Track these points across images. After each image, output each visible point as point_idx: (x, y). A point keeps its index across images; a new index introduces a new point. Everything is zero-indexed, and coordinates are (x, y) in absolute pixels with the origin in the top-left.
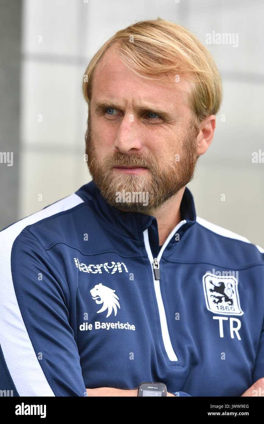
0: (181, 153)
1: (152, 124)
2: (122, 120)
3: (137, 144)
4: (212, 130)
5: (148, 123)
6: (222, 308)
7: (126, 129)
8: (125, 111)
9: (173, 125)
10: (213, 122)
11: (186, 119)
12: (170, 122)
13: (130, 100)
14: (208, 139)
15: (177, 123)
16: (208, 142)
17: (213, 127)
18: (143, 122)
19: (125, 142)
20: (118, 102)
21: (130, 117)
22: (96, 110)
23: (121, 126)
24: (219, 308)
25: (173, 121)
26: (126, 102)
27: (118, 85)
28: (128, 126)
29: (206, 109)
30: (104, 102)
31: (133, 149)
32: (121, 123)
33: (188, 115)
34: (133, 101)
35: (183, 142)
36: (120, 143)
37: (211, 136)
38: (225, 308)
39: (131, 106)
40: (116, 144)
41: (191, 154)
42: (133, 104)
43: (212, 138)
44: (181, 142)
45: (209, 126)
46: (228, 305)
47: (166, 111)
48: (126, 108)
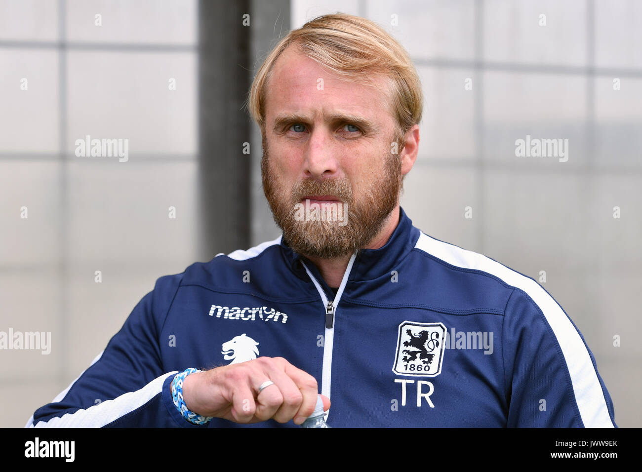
0: (383, 174)
1: (348, 139)
2: (311, 136)
3: (331, 165)
4: (416, 143)
5: (343, 139)
6: (413, 367)
7: (318, 146)
8: (313, 124)
9: (374, 138)
10: (416, 133)
11: (388, 130)
12: (370, 133)
13: (320, 110)
14: (412, 154)
15: (377, 135)
16: (412, 158)
17: (417, 140)
18: (336, 138)
19: (317, 163)
20: (305, 113)
21: (321, 132)
22: (275, 129)
23: (311, 144)
24: (409, 367)
25: (373, 133)
26: (315, 112)
27: (303, 92)
28: (320, 143)
29: (411, 116)
30: (286, 116)
31: (328, 171)
32: (309, 140)
33: (391, 125)
34: (323, 109)
35: (385, 159)
36: (311, 164)
37: (414, 151)
38: (416, 368)
39: (321, 116)
40: (306, 166)
41: (395, 173)
42: (323, 114)
43: (416, 153)
44: (384, 160)
45: (411, 139)
46: (422, 364)
47: (366, 120)
48: (315, 120)
